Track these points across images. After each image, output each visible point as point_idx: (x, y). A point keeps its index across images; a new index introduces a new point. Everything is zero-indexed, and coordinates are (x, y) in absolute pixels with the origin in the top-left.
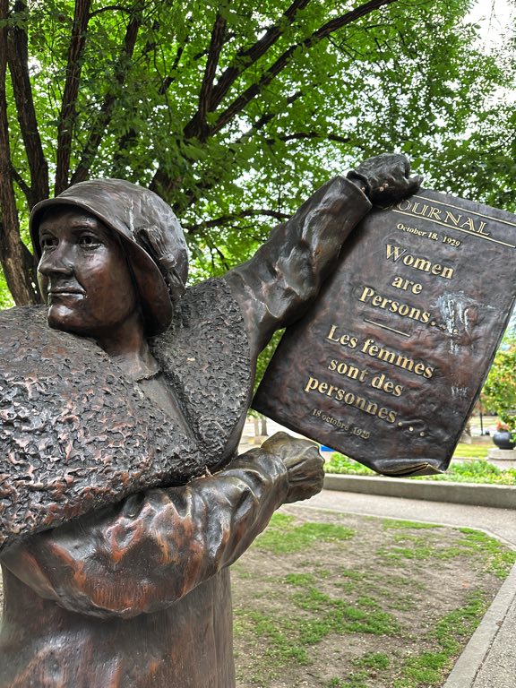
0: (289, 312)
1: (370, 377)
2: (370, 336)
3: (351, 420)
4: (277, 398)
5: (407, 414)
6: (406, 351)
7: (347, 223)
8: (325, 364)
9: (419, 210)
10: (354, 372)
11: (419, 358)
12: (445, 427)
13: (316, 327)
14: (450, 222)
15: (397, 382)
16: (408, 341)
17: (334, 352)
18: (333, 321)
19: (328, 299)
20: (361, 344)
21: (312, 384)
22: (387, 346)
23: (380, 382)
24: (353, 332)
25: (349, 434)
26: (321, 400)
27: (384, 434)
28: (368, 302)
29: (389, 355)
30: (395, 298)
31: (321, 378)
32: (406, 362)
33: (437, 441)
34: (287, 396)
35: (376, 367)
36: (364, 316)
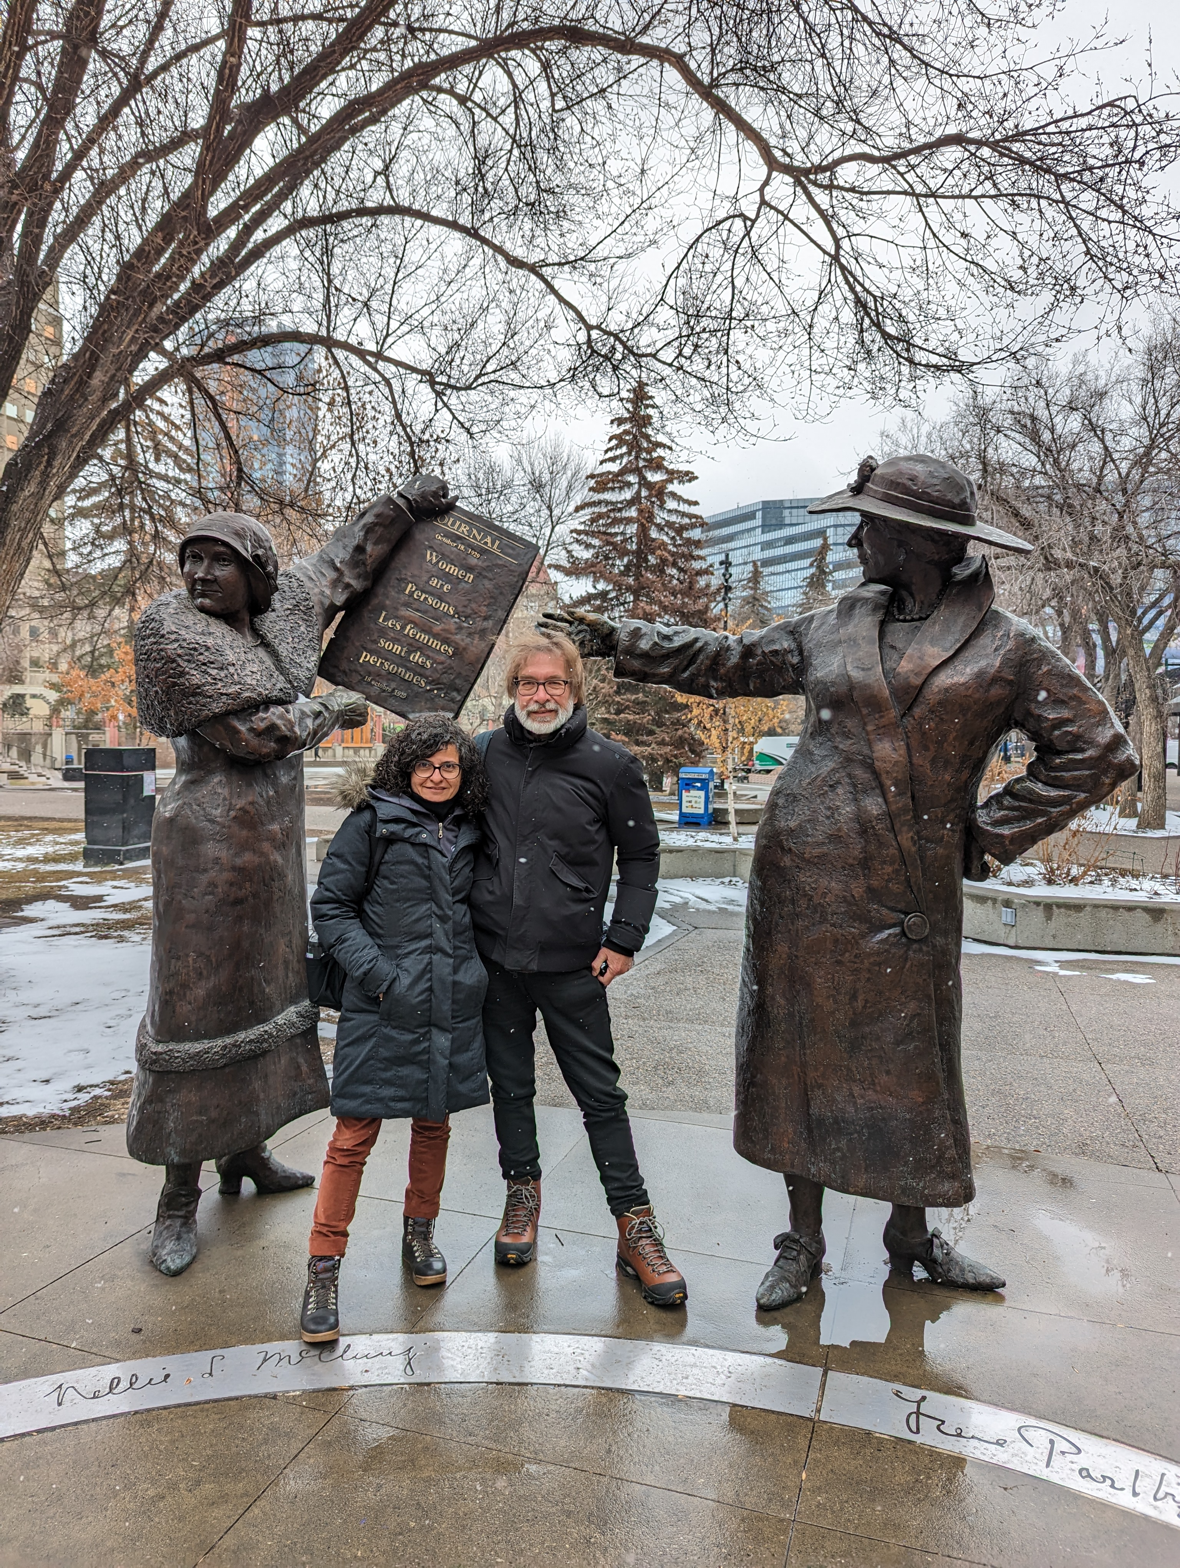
0: (347, 600)
1: (409, 653)
2: (411, 622)
3: (393, 685)
4: (336, 667)
5: (434, 682)
6: (436, 636)
7: (395, 533)
8: (376, 642)
9: (453, 524)
10: (397, 649)
11: (445, 641)
12: (458, 691)
13: (370, 612)
14: (474, 538)
15: (428, 657)
16: (438, 628)
17: (383, 633)
18: (383, 608)
19: (380, 590)
20: (403, 628)
21: (365, 657)
22: (423, 631)
23: (416, 657)
24: (397, 618)
25: (392, 694)
26: (371, 669)
27: (417, 695)
28: (412, 593)
29: (424, 638)
30: (431, 594)
31: (371, 652)
32: (435, 644)
33: (452, 700)
34: (344, 666)
35: (414, 646)
36: (407, 605)
